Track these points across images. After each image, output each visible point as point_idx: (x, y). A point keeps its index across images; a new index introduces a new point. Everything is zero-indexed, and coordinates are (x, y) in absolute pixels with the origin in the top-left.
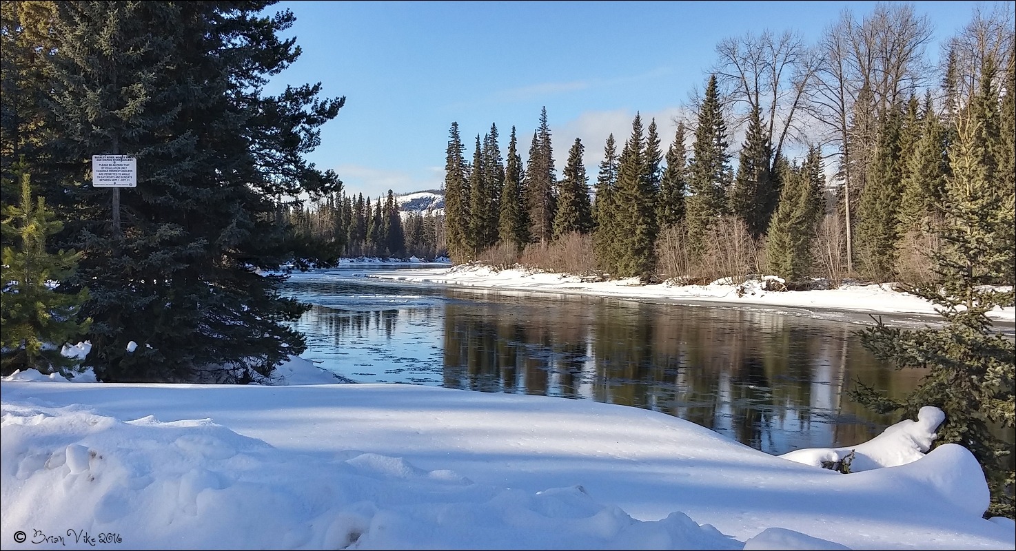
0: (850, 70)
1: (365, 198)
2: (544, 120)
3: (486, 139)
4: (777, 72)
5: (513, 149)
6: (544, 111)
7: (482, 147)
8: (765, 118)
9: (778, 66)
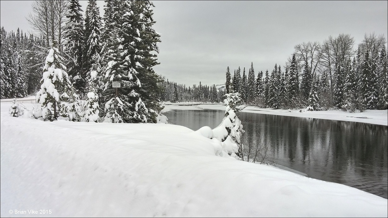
0: (332, 52)
1: (207, 86)
2: (252, 66)
3: (237, 71)
4: (313, 52)
5: (244, 74)
6: (252, 64)
7: (236, 73)
8: (310, 65)
9: (313, 51)
